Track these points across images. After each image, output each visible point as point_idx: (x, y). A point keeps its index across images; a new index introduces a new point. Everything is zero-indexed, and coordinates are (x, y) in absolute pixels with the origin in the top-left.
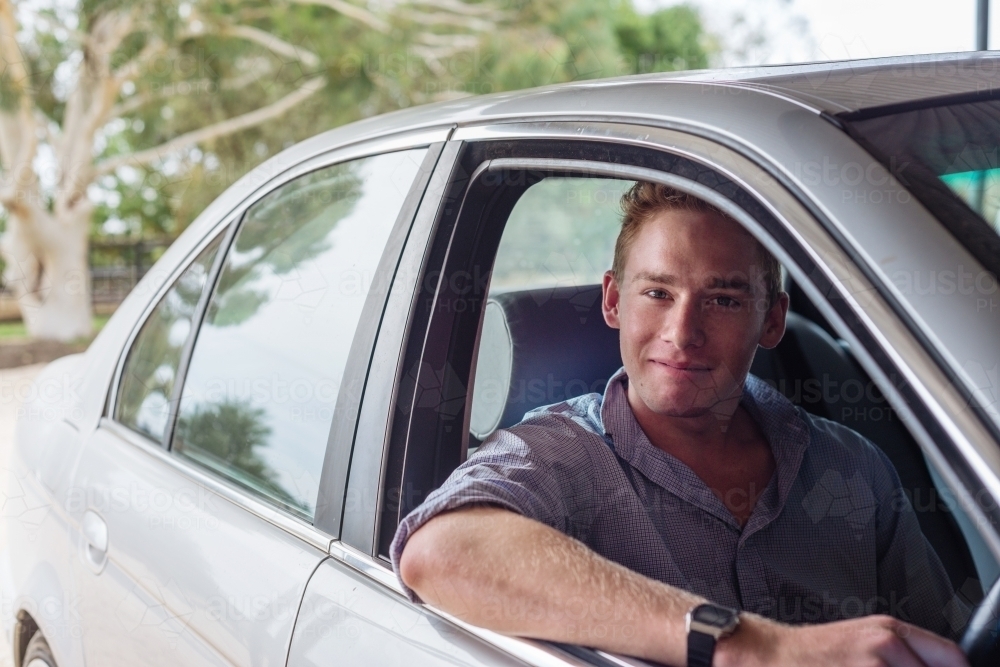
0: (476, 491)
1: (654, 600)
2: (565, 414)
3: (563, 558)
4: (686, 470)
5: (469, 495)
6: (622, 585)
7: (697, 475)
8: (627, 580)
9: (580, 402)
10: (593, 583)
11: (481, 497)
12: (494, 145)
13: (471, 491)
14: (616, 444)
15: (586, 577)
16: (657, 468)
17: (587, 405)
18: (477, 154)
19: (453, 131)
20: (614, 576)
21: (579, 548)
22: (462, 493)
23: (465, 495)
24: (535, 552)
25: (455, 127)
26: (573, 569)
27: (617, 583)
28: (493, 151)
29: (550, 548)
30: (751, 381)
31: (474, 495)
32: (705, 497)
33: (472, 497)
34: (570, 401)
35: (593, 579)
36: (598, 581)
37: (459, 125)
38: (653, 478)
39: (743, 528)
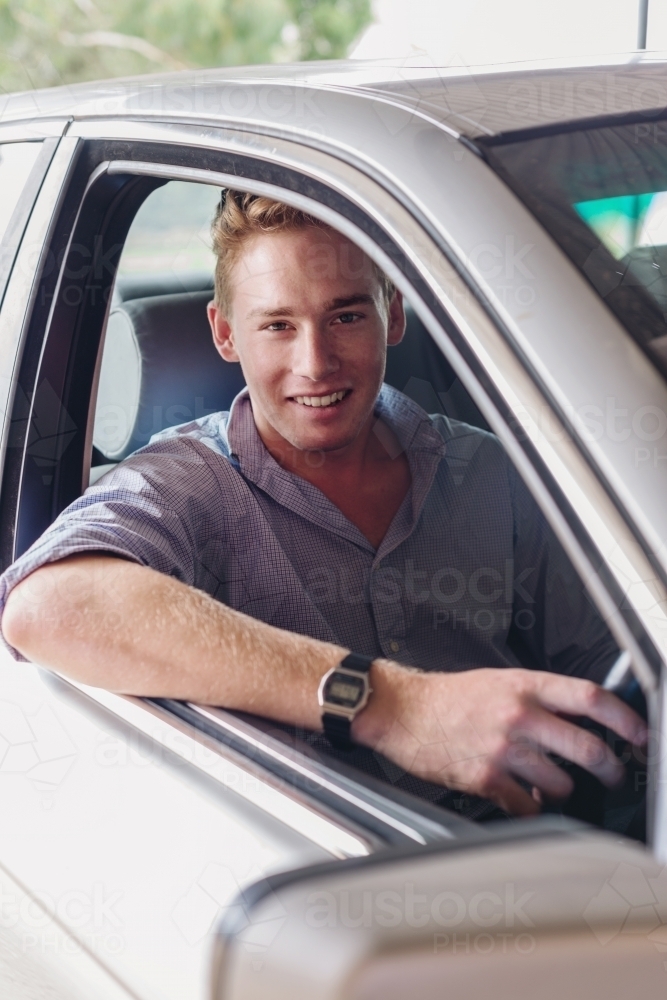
0: (80, 540)
1: (287, 663)
2: (193, 434)
3: (189, 618)
4: (315, 493)
5: (73, 545)
6: (254, 649)
7: (327, 497)
8: (258, 641)
9: (210, 422)
10: (225, 648)
11: (86, 546)
12: (113, 146)
13: (76, 540)
14: (242, 465)
15: (217, 639)
16: (286, 491)
17: (217, 425)
18: (94, 154)
19: (69, 124)
20: (244, 637)
21: (203, 602)
22: (66, 543)
23: (68, 545)
24: (158, 611)
25: (71, 120)
26: (202, 631)
27: (249, 647)
28: (111, 152)
29: (174, 605)
30: (385, 391)
31: (78, 544)
32: (337, 520)
33: (76, 547)
34: (200, 421)
35: (223, 642)
36: (228, 644)
37: (75, 119)
38: (281, 501)
39: (377, 549)
